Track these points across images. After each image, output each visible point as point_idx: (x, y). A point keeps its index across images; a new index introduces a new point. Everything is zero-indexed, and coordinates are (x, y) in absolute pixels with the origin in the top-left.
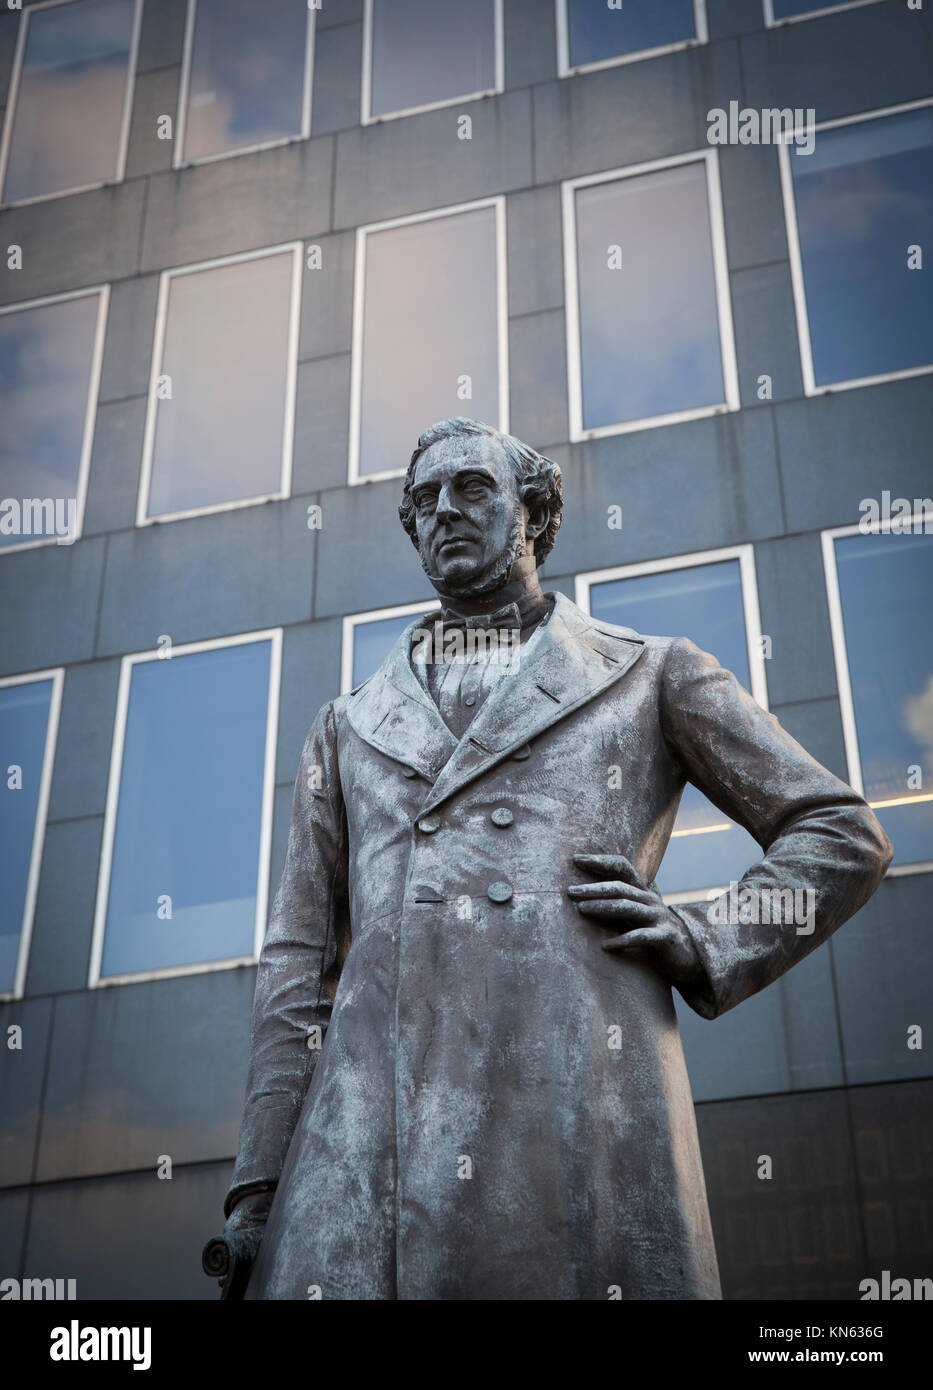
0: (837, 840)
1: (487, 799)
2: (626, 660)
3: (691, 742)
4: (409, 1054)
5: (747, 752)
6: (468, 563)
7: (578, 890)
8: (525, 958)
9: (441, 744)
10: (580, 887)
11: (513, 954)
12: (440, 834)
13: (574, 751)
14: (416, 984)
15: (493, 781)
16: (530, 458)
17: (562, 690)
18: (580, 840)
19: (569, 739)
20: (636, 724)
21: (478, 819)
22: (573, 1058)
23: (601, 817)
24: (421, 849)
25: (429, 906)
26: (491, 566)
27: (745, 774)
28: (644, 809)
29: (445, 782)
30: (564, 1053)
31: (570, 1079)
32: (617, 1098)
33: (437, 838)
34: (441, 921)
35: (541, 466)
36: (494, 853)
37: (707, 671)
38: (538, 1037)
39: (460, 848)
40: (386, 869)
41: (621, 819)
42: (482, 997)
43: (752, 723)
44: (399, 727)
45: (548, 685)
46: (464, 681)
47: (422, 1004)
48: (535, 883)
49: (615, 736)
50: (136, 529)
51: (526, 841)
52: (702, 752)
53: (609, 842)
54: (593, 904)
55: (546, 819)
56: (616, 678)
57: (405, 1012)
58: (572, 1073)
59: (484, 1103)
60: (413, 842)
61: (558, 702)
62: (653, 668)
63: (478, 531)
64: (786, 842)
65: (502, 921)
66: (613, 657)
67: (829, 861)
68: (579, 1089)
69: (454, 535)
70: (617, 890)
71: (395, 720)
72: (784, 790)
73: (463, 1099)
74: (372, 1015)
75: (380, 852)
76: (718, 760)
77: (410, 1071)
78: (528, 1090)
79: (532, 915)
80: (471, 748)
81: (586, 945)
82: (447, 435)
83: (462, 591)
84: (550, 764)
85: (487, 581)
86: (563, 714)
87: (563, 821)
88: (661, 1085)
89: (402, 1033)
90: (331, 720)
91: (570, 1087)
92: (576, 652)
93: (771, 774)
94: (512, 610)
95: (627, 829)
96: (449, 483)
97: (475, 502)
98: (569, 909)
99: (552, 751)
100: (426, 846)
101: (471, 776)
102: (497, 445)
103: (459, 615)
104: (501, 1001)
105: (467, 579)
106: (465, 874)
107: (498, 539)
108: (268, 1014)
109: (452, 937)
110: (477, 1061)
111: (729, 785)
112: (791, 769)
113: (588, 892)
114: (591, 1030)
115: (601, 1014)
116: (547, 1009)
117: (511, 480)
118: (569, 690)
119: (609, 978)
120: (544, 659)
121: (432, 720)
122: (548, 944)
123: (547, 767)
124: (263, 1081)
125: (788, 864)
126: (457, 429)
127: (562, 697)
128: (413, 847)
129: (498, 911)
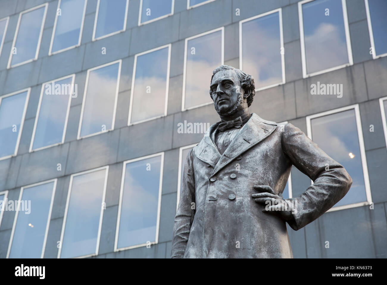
0: (333, 178)
1: (229, 171)
2: (271, 130)
3: (291, 153)
4: (207, 242)
5: (307, 154)
6: (226, 106)
7: (255, 195)
8: (239, 215)
9: (217, 157)
10: (255, 194)
11: (236, 214)
12: (216, 182)
13: (254, 157)
14: (209, 223)
15: (231, 166)
16: (245, 75)
17: (251, 140)
18: (256, 182)
19: (253, 153)
20: (274, 148)
21: (226, 177)
22: (252, 242)
23: (263, 175)
24: (211, 186)
25: (212, 202)
26: (233, 107)
27: (307, 161)
28: (277, 172)
29: (217, 167)
30: (250, 241)
31: (251, 248)
32: (266, 253)
33: (215, 183)
34: (216, 206)
35: (247, 77)
36: (231, 186)
37: (295, 132)
38: (242, 237)
39: (221, 185)
40: (202, 192)
41: (269, 175)
42: (227, 226)
43: (309, 146)
44: (206, 153)
45: (247, 139)
46: (225, 139)
47: (210, 229)
48: (242, 194)
49: (267, 152)
50: (182, 112)
51: (240, 182)
52: (294, 156)
53: (265, 182)
54: (259, 199)
55: (246, 176)
56: (268, 135)
57: (205, 231)
58: (252, 246)
59: (227, 255)
60: (209, 185)
61: (250, 143)
62: (279, 132)
63: (228, 97)
64: (319, 180)
65: (233, 205)
66: (267, 130)
67: (331, 184)
68: (254, 250)
69: (221, 98)
70: (266, 195)
71: (205, 151)
72: (318, 165)
73: (221, 254)
74: (198, 233)
75: (201, 188)
76: (299, 157)
77: (207, 247)
78: (239, 251)
79: (241, 203)
80: (224, 157)
81: (257, 210)
82: (220, 70)
83: (225, 114)
84: (247, 161)
85: (232, 111)
86: (251, 146)
87: (251, 177)
88: (280, 249)
89: (205, 237)
90: (192, 153)
91: (251, 250)
92: (256, 129)
93: (314, 160)
94: (239, 119)
95: (271, 178)
96: (220, 83)
97: (228, 89)
98: (252, 201)
99: (248, 157)
100: (212, 185)
101: (224, 165)
102: (234, 72)
103: (225, 121)
104: (232, 227)
105: (226, 111)
106: (223, 192)
107: (235, 99)
108: (176, 235)
109: (219, 210)
110: (225, 244)
111: (302, 164)
112: (320, 159)
113: (257, 196)
114: (258, 234)
115: (261, 229)
116: (245, 229)
117: (238, 82)
118: (253, 140)
119: (264, 220)
120: (246, 131)
121: (215, 151)
122: (246, 210)
123: (246, 162)
124: (174, 253)
125: (318, 186)
126: (222, 68)
127: (251, 142)
128: (209, 186)
129: (231, 202)
